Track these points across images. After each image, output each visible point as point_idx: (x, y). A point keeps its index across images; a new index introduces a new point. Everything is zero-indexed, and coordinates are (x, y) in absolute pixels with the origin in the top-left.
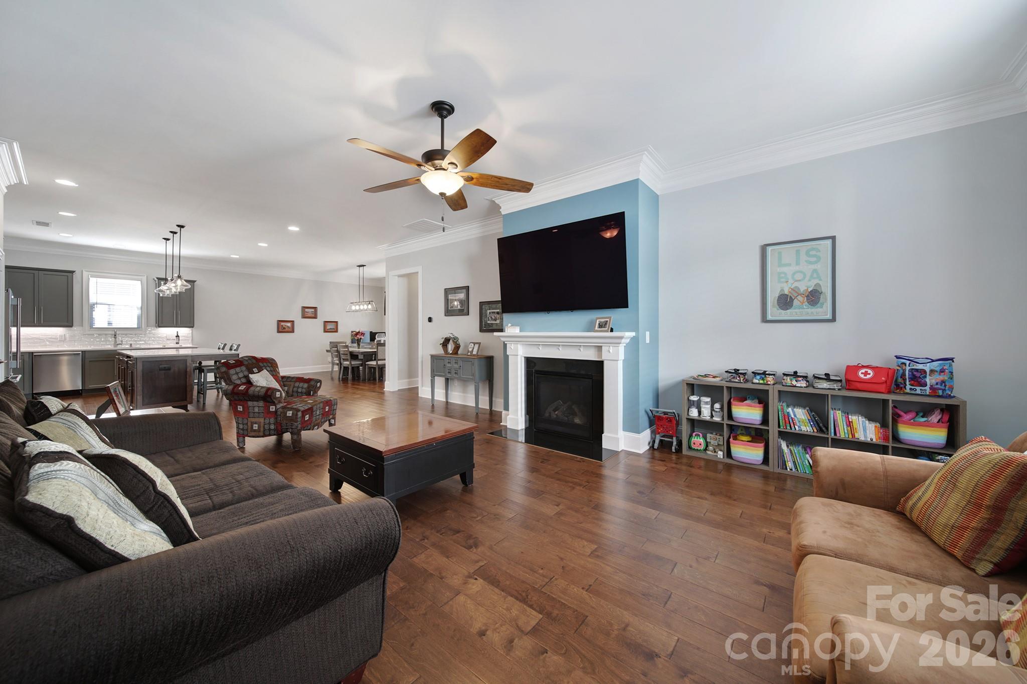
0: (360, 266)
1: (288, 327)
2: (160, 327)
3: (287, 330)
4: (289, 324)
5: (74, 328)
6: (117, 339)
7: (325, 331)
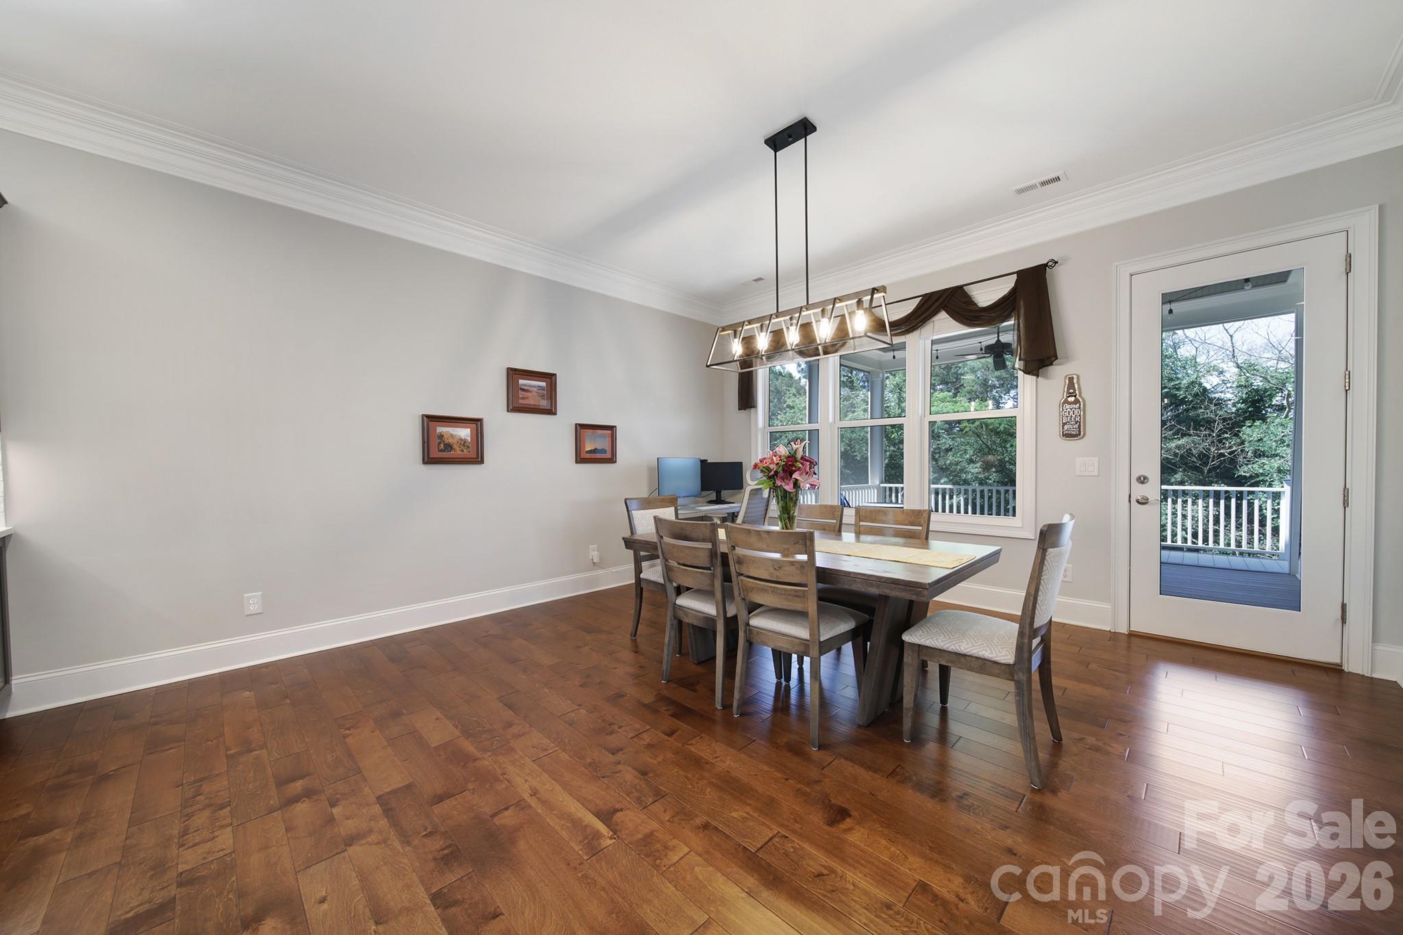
0: (777, 142)
1: (463, 443)
3: (457, 452)
4: (464, 433)
7: (580, 459)
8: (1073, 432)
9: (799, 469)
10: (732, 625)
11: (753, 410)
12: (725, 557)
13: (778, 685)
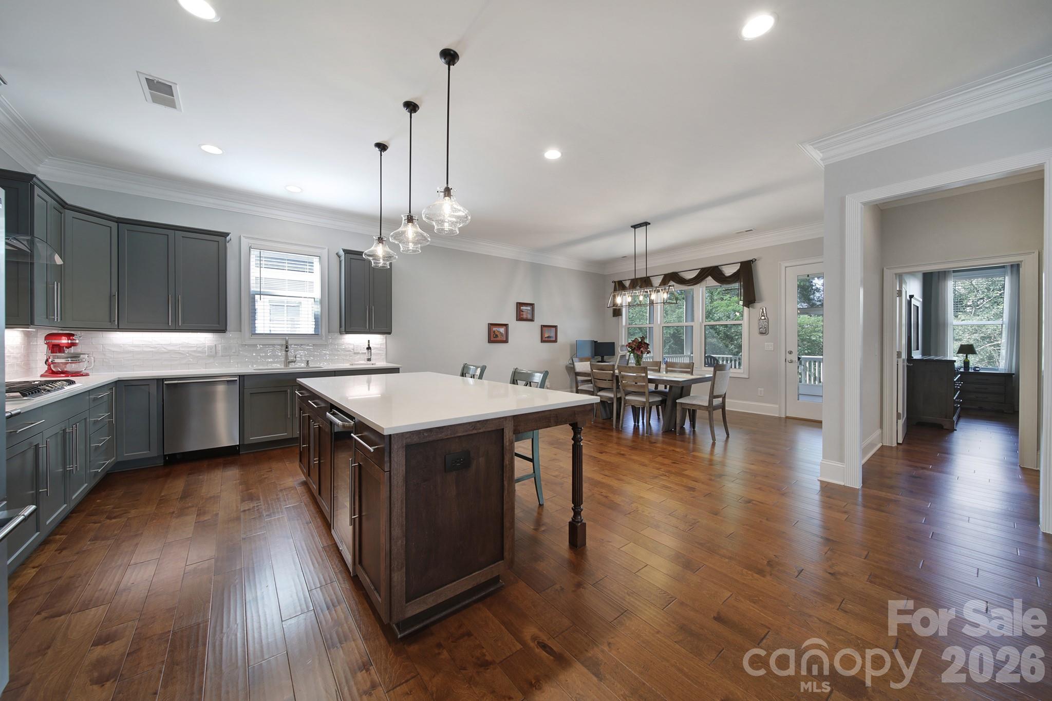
0: (635, 227)
1: (501, 334)
2: (347, 332)
3: (499, 339)
4: (502, 330)
5: (229, 334)
6: (289, 353)
7: (542, 341)
8: (764, 332)
9: (643, 347)
10: (619, 400)
11: (620, 317)
12: (617, 377)
13: (635, 425)
